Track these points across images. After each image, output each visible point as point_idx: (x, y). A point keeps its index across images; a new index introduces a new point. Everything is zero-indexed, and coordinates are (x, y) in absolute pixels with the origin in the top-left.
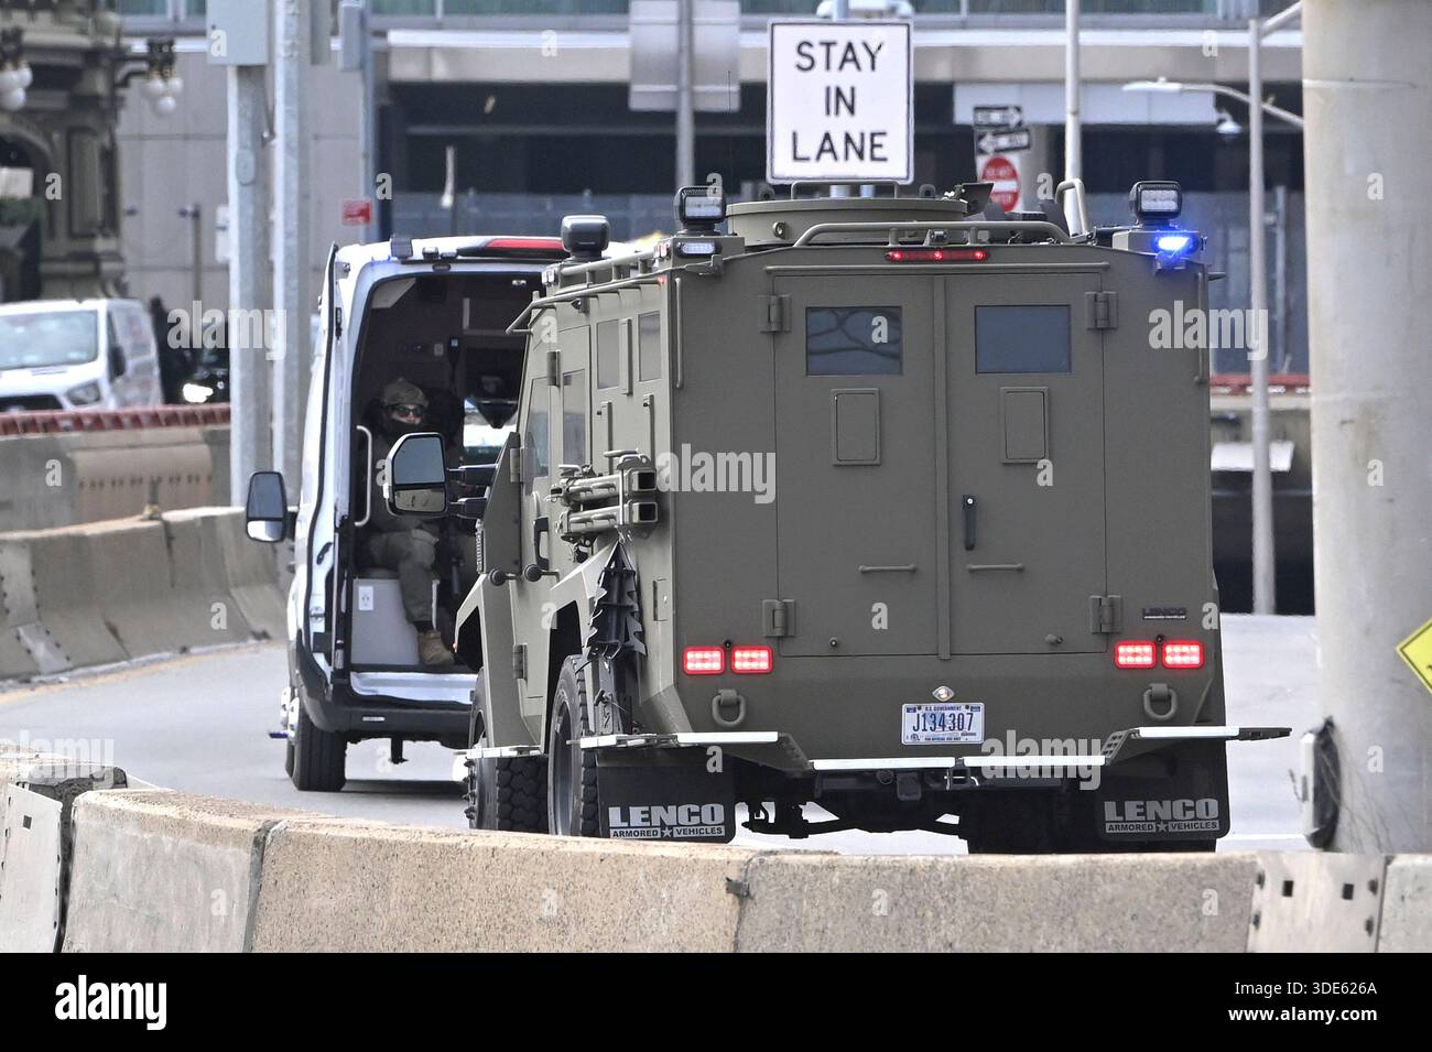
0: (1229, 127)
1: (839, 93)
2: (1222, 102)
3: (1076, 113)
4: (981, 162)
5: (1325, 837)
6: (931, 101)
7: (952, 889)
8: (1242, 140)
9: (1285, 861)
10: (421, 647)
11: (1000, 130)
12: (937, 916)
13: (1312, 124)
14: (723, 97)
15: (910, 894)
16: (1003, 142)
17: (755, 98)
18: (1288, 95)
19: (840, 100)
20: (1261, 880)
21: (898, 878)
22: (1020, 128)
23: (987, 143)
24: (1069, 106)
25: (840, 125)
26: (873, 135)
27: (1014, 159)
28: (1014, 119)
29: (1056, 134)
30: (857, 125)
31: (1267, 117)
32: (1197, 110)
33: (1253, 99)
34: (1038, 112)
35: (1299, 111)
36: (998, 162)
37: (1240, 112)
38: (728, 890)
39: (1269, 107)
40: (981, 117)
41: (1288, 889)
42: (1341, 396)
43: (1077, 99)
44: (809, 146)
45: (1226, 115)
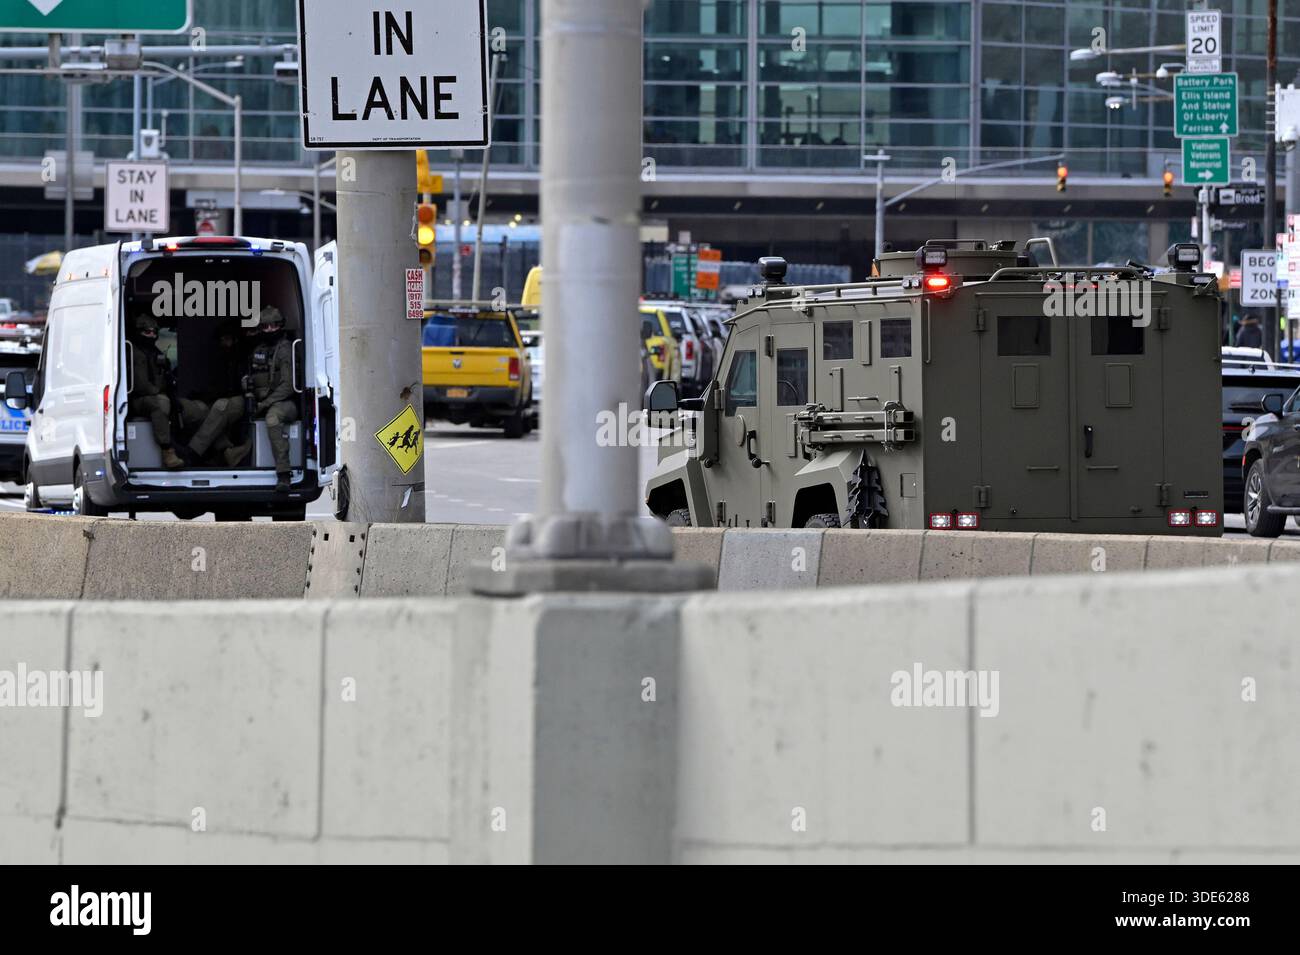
0: (306, 210)
1: (136, 193)
2: (303, 200)
3: (240, 203)
4: (199, 224)
5: (342, 515)
6: (177, 197)
7: (182, 536)
8: (311, 217)
9: (326, 525)
10: (163, 458)
11: (207, 210)
12: (175, 547)
13: (340, 209)
14: (86, 193)
15: (163, 538)
16: (208, 215)
17: (100, 195)
18: (331, 197)
19: (137, 196)
20: (315, 534)
21: (158, 531)
22: (215, 209)
23: (202, 216)
24: (237, 199)
25: (137, 207)
26: (151, 211)
27: (213, 223)
28: (212, 205)
29: (231, 212)
30: (145, 207)
31: (322, 207)
32: (291, 203)
33: (316, 199)
34: (223, 203)
35: (335, 203)
36: (206, 224)
37: (310, 204)
38: (84, 536)
39: (323, 202)
40: (199, 204)
41: (326, 537)
42: (351, 327)
43: (240, 198)
44: (123, 215)
45: (304, 205)
